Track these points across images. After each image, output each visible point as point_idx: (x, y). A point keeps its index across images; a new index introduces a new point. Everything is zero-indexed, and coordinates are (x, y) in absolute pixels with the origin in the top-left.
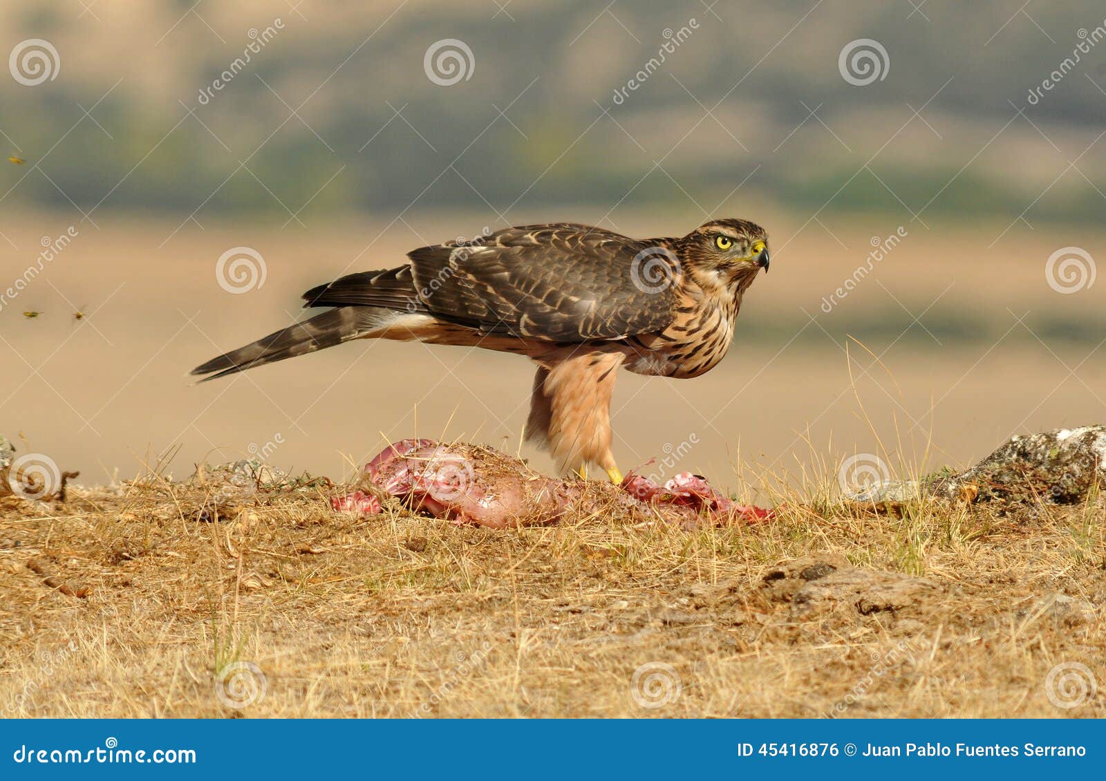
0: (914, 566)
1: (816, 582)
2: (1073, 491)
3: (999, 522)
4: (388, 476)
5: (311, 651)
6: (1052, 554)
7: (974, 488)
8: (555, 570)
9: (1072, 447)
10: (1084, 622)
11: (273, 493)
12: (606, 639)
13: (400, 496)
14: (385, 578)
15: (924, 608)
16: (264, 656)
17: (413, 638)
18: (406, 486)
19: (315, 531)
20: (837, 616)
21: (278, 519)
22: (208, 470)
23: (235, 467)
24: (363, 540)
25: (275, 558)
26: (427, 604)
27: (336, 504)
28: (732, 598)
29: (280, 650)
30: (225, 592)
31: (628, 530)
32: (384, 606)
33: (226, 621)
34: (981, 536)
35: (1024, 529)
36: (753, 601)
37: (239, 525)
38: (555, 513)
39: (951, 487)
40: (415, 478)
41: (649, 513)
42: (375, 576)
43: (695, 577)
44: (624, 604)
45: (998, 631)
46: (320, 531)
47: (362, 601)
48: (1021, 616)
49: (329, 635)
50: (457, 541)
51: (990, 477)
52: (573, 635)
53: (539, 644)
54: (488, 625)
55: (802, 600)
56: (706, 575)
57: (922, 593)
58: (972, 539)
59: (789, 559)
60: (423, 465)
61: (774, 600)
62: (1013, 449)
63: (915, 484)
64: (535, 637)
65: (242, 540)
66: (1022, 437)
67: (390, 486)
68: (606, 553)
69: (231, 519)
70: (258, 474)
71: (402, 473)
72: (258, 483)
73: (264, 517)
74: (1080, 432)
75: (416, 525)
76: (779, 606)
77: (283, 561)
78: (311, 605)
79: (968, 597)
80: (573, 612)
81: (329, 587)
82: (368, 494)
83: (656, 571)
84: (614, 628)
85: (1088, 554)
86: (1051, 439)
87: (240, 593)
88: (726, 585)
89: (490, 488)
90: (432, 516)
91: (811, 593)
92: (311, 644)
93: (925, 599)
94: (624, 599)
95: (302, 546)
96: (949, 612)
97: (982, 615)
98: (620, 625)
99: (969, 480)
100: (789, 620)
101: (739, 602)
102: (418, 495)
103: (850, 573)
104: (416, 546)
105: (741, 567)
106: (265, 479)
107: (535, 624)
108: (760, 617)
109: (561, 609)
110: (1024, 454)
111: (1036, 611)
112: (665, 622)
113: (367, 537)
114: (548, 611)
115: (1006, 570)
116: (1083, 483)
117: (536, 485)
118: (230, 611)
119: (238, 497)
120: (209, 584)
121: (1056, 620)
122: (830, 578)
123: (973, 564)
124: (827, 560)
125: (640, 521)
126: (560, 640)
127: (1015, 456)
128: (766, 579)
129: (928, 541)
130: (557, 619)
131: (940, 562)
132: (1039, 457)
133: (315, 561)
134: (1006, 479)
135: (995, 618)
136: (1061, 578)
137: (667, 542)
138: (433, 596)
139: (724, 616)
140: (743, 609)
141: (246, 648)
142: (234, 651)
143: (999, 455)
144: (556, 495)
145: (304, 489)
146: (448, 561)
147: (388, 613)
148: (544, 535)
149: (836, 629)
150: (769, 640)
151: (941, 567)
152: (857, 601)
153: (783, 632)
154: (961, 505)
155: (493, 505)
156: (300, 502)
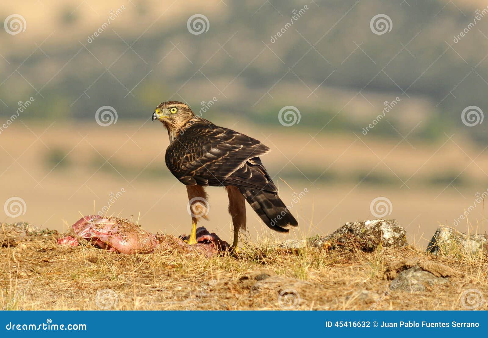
0: (303, 276)
1: (261, 281)
2: (371, 246)
3: (339, 258)
4: (82, 230)
5: (47, 303)
6: (362, 273)
7: (330, 244)
8: (151, 273)
9: (371, 228)
10: (374, 302)
11: (33, 236)
12: (172, 302)
13: (87, 239)
14: (79, 274)
15: (307, 294)
16: (27, 305)
17: (90, 299)
18: (89, 235)
19: (50, 253)
20: (270, 296)
21: (35, 247)
22: (6, 225)
23: (17, 225)
24: (71, 257)
25: (33, 263)
26: (97, 285)
27: (59, 242)
28: (226, 287)
29: (34, 302)
30: (11, 277)
31: (183, 257)
32: (78, 285)
33: (12, 289)
34: (332, 264)
35: (350, 262)
36: (234, 289)
37: (18, 249)
38: (151, 248)
39: (320, 243)
40: (93, 231)
41: (191, 249)
42: (75, 272)
43: (210, 278)
44: (180, 288)
45: (337, 304)
46: (53, 253)
47: (69, 283)
48: (347, 298)
49: (55, 297)
50: (110, 259)
51: (336, 239)
52: (158, 300)
53: (143, 304)
54: (122, 295)
55: (255, 289)
56: (215, 278)
57: (306, 287)
58: (328, 265)
59: (251, 271)
60: (97, 226)
61: (243, 288)
62: (346, 228)
63: (305, 241)
64: (142, 300)
65: (20, 255)
66: (350, 223)
67: (83, 235)
68: (173, 266)
69: (15, 247)
70: (27, 228)
71: (87, 229)
72: (27, 231)
73: (29, 246)
74: (375, 222)
75: (93, 251)
76: (246, 291)
77: (36, 265)
78: (48, 284)
79: (325, 290)
80: (158, 291)
81: (56, 276)
82: (73, 237)
83: (194, 275)
84: (176, 298)
85: (377, 273)
86: (362, 224)
87: (18, 278)
88: (223, 281)
89: (125, 236)
90: (100, 248)
91: (259, 286)
92: (47, 301)
93: (307, 290)
94: (180, 286)
95: (44, 259)
96: (317, 296)
97: (331, 298)
98: (178, 297)
99: (327, 240)
100: (250, 297)
101: (229, 288)
102: (95, 239)
103: (276, 278)
104: (93, 260)
105: (229, 274)
106: (30, 230)
107: (142, 295)
108: (237, 296)
109: (153, 289)
110: (351, 230)
111: (354, 297)
112: (197, 296)
113: (72, 256)
114: (148, 290)
115: (341, 279)
116: (376, 243)
117: (144, 236)
118: (14, 285)
119: (18, 238)
120: (5, 274)
121: (362, 301)
122: (267, 280)
123: (328, 276)
124: (266, 272)
125: (187, 253)
126: (152, 302)
127: (347, 231)
128: (240, 279)
129: (309, 266)
130: (151, 293)
131: (314, 275)
132: (357, 232)
133: (50, 266)
134: (343, 240)
135: (336, 299)
136: (365, 283)
137: (199, 262)
138: (99, 282)
139: (222, 294)
140: (230, 292)
141: (20, 301)
142: (15, 302)
143: (341, 230)
144: (152, 240)
145: (46, 235)
146: (106, 267)
147: (80, 288)
148: (146, 257)
149: (270, 301)
150: (240, 305)
151: (314, 277)
152: (279, 290)
153: (247, 302)
154: (323, 251)
155: (126, 244)
156: (44, 240)
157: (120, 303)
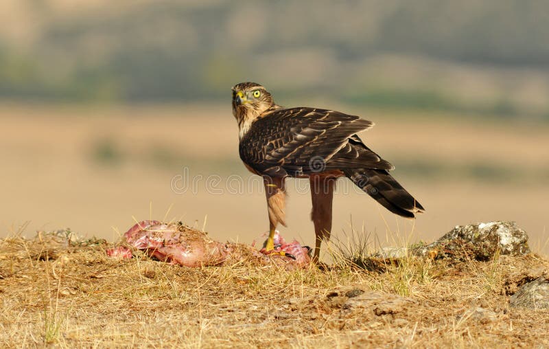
0: (404, 291)
1: (355, 298)
2: (486, 254)
3: (447, 270)
4: (136, 239)
5: (95, 328)
6: (475, 286)
7: (436, 252)
8: (220, 289)
9: (486, 232)
10: (491, 322)
11: (77, 247)
12: (245, 325)
13: (142, 250)
14: (133, 291)
15: (409, 313)
16: (71, 330)
17: (147, 322)
18: (145, 245)
19: (98, 266)
20: (364, 316)
21: (79, 260)
22: (44, 234)
23: (58, 232)
24: (123, 272)
25: (77, 280)
26: (155, 305)
27: (109, 253)
28: (311, 306)
29: (79, 327)
30: (51, 297)
31: (258, 270)
32: (132, 305)
33: (52, 311)
34: (439, 277)
35: (461, 273)
36: (321, 308)
37: (59, 263)
38: (220, 260)
39: (424, 251)
40: (150, 240)
41: (269, 261)
42: (129, 290)
43: (292, 294)
44: (256, 308)
45: (446, 326)
46: (101, 267)
47: (121, 303)
48: (458, 318)
49: (104, 320)
50: (171, 274)
51: (444, 246)
52: (229, 323)
53: (211, 327)
54: (185, 317)
55: (346, 308)
56: (298, 293)
57: (408, 305)
58: (434, 278)
59: (340, 286)
60: (154, 234)
61: (332, 307)
62: (456, 232)
63: (406, 249)
64: (210, 323)
65: (61, 270)
66: (461, 227)
67: (137, 244)
68: (247, 281)
69: (55, 259)
70: (69, 237)
71: (143, 238)
72: (69, 241)
73: (72, 258)
74: (490, 225)
75: (150, 264)
76: (335, 310)
77: (81, 282)
78: (95, 304)
79: (431, 308)
80: (229, 311)
81: (105, 295)
82: (125, 248)
83: (272, 291)
84: (250, 320)
85: (493, 287)
86: (475, 228)
87: (59, 298)
88: (308, 299)
89: (188, 246)
90: (158, 260)
91: (351, 304)
92: (95, 324)
93: (409, 309)
94: (255, 305)
95: (91, 274)
96: (421, 315)
97: (439, 318)
98: (253, 318)
99: (433, 248)
100: (340, 318)
101: (314, 307)
102: (152, 249)
103: (371, 294)
104: (150, 275)
105: (315, 290)
106: (73, 239)
107: (210, 317)
108: (325, 316)
109: (223, 310)
110: (461, 235)
111: (466, 316)
112: (276, 317)
113: (125, 270)
114: (216, 310)
115: (451, 294)
116: (491, 251)
117: (211, 246)
118: (54, 306)
119: (59, 249)
120: (43, 293)
121: (476, 321)
122: (361, 297)
123: (434, 291)
124: (360, 288)
125: (264, 265)
126: (222, 325)
127: (457, 236)
128: (328, 296)
129: (411, 279)
130: (221, 315)
131: (417, 289)
132: (469, 237)
133: (98, 282)
134: (452, 248)
135: (445, 319)
136: (479, 299)
137: (278, 276)
138: (158, 301)
139: (307, 315)
140: (316, 312)
141: (62, 325)
142: (56, 327)
143: (449, 235)
144: (222, 250)
145: (93, 245)
146: (166, 283)
147: (135, 309)
148: (215, 271)
149: (364, 323)
150: (329, 328)
151: (418, 292)
152: (375, 308)
153: (336, 323)
154: (428, 260)
155: (190, 255)
156: (90, 251)
157: (183, 327)
